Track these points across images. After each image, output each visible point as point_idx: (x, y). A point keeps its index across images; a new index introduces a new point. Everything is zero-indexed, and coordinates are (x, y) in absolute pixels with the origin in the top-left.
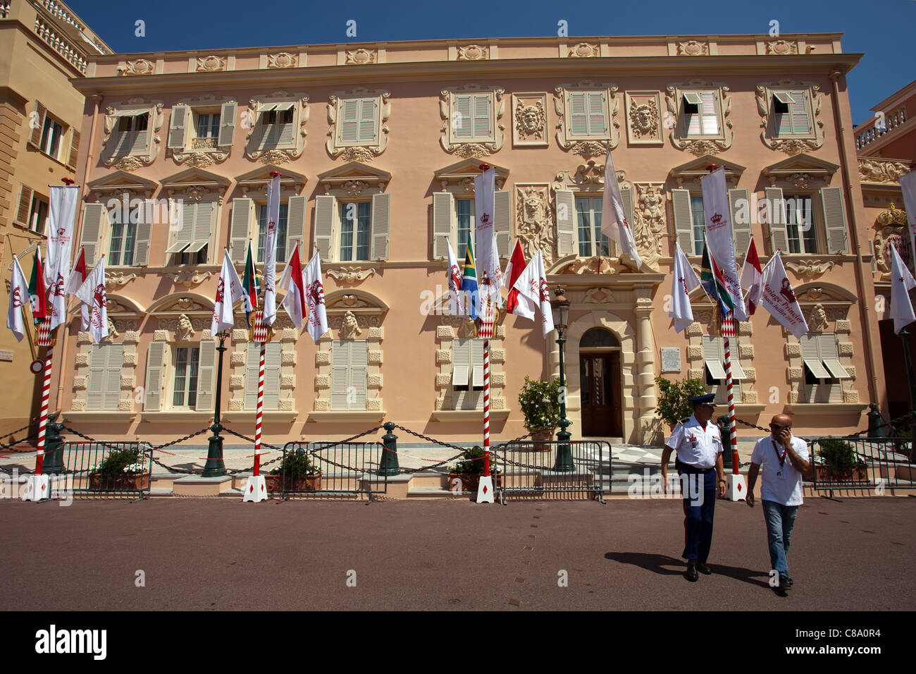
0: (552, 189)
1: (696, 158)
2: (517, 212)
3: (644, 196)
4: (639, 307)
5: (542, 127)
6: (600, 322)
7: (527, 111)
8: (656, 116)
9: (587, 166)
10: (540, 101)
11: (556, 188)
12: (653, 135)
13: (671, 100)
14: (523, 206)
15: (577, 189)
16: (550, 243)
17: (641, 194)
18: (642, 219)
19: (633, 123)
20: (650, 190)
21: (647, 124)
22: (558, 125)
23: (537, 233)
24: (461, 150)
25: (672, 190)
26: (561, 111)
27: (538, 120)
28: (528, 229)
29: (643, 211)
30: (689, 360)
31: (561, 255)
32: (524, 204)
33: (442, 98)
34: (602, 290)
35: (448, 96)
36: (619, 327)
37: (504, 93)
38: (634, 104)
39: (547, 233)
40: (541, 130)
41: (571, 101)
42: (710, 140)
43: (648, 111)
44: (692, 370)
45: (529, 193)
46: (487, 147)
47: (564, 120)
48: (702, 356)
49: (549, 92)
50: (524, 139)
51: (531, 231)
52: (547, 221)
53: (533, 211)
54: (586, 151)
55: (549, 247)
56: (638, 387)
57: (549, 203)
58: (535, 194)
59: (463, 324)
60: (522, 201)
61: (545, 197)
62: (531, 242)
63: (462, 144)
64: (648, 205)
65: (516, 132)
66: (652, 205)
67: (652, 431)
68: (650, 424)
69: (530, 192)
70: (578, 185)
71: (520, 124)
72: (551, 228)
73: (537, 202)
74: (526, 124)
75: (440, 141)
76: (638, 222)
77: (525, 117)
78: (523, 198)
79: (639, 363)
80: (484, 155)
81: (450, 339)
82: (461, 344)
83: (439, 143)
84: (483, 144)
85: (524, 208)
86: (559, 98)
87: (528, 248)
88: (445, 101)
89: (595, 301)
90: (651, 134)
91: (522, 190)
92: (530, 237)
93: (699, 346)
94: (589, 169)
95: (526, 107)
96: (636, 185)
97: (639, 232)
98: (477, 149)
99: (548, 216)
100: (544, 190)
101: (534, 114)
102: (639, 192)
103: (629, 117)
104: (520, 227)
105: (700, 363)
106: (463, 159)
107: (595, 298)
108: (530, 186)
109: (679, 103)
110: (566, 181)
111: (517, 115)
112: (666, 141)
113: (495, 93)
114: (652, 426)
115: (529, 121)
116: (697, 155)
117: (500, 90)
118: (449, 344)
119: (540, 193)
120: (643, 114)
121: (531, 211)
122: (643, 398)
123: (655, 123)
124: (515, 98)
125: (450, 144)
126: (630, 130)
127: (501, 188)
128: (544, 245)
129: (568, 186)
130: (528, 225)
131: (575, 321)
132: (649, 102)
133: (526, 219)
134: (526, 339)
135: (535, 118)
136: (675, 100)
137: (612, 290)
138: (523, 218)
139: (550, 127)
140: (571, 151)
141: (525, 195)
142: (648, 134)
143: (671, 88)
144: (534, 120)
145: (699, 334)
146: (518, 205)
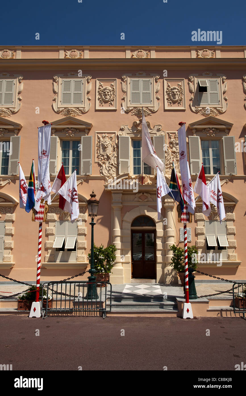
0: (117, 135)
1: (205, 118)
2: (96, 148)
3: (172, 140)
4: (166, 204)
5: (113, 99)
6: (144, 212)
7: (104, 90)
8: (181, 93)
9: (138, 122)
10: (113, 84)
11: (120, 135)
12: (179, 105)
13: (191, 84)
14: (100, 145)
15: (133, 135)
16: (115, 167)
17: (171, 139)
18: (170, 153)
19: (168, 97)
20: (176, 136)
21: (176, 98)
22: (123, 98)
23: (108, 160)
24: (65, 112)
25: (189, 136)
26: (125, 90)
27: (111, 94)
28: (103, 158)
29: (172, 148)
30: (197, 235)
31: (121, 173)
32: (101, 144)
33: (54, 80)
34: (145, 194)
35: (58, 80)
36: (154, 215)
37: (92, 78)
38: (169, 86)
39: (113, 161)
40: (113, 101)
41: (131, 84)
42: (213, 108)
43: (177, 90)
44: (198, 241)
45: (103, 137)
46: (80, 110)
47: (127, 95)
48: (204, 233)
49: (118, 79)
50: (103, 106)
51: (104, 159)
52: (114, 154)
53: (106, 148)
54: (139, 113)
55: (114, 169)
56: (165, 250)
57: (115, 143)
58: (107, 138)
59: (62, 213)
60: (99, 142)
61: (113, 140)
62: (104, 166)
63: (65, 108)
64: (175, 145)
65: (98, 102)
66: (177, 145)
67: (171, 276)
68: (170, 272)
69: (105, 137)
70: (133, 133)
71: (100, 97)
72: (116, 158)
73: (108, 142)
74: (103, 97)
75: (52, 106)
76: (168, 155)
77: (103, 93)
78: (100, 140)
79: (166, 236)
80: (78, 115)
81: (54, 221)
82: (61, 224)
83: (51, 107)
84: (78, 108)
85: (101, 146)
86: (124, 82)
87: (102, 169)
88: (56, 83)
89: (140, 200)
90: (178, 104)
91: (100, 136)
92: (104, 163)
93: (202, 227)
94: (139, 124)
95: (104, 87)
96: (168, 133)
97: (168, 160)
98: (73, 111)
99: (115, 151)
100: (113, 135)
101: (108, 91)
102: (170, 138)
103: (165, 94)
104: (98, 157)
105: (203, 237)
106: (66, 117)
107: (140, 199)
108: (105, 133)
109: (196, 86)
110: (127, 131)
111: (98, 91)
112: (187, 108)
113: (86, 78)
114: (171, 273)
115: (105, 95)
116: (205, 116)
117: (89, 77)
118: (53, 224)
119: (111, 137)
120: (173, 92)
121: (105, 148)
122: (167, 257)
123: (181, 97)
124: (98, 82)
125: (58, 108)
126: (166, 101)
127: (88, 135)
128: (111, 168)
129: (128, 134)
130: (103, 156)
131: (128, 212)
132: (178, 85)
133: (102, 153)
134: (100, 221)
135: (109, 93)
136: (194, 84)
137: (151, 194)
138: (100, 152)
139: (118, 99)
140: (130, 113)
141: (101, 139)
142: (177, 103)
143: (191, 77)
144: (109, 95)
145: (203, 220)
146: (97, 144)
